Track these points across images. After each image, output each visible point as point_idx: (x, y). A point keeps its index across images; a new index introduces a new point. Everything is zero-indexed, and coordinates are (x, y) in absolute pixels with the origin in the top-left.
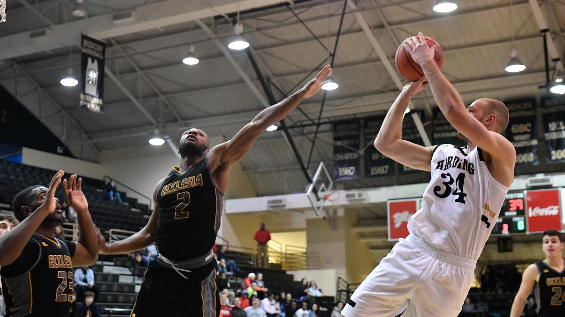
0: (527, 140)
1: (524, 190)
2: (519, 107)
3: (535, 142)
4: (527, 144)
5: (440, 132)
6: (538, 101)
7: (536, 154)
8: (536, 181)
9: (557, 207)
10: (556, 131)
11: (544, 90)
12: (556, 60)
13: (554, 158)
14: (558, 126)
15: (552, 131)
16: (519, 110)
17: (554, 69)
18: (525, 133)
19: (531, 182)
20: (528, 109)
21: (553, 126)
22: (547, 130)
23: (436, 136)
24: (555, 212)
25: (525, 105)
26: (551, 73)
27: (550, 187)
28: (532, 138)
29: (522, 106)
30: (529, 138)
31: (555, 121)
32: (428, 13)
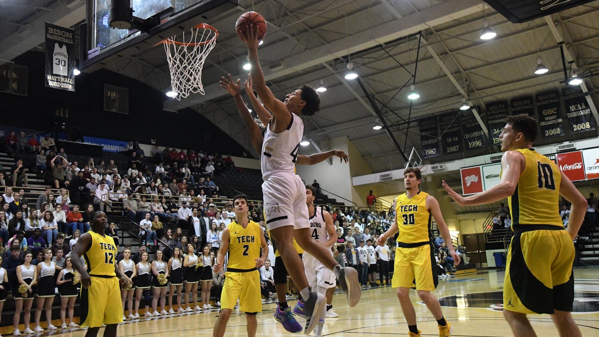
0: (554, 119)
1: (555, 154)
2: (547, 97)
3: (560, 120)
4: (555, 122)
5: (492, 120)
6: (560, 91)
7: (562, 128)
8: (563, 147)
9: (580, 163)
10: (575, 111)
11: (564, 84)
12: (571, 62)
13: (575, 130)
14: (577, 108)
15: (572, 112)
16: (547, 99)
17: (571, 69)
18: (553, 115)
19: (560, 147)
20: (554, 98)
21: (572, 108)
22: (569, 111)
23: (489, 122)
24: (579, 167)
25: (551, 96)
26: (568, 71)
27: (574, 149)
28: (558, 118)
29: (549, 97)
30: (555, 118)
31: (574, 105)
32: (477, 40)
